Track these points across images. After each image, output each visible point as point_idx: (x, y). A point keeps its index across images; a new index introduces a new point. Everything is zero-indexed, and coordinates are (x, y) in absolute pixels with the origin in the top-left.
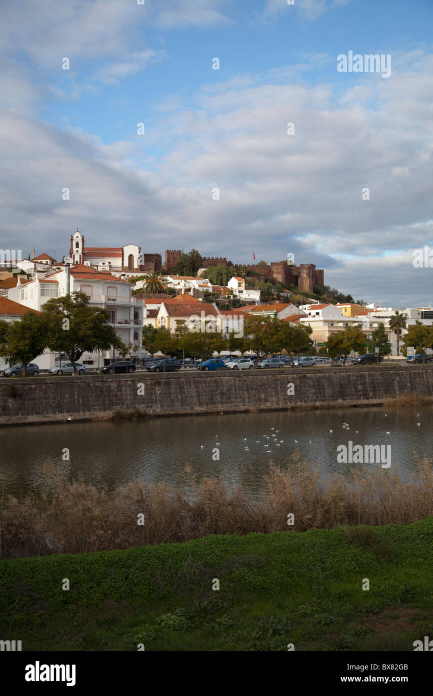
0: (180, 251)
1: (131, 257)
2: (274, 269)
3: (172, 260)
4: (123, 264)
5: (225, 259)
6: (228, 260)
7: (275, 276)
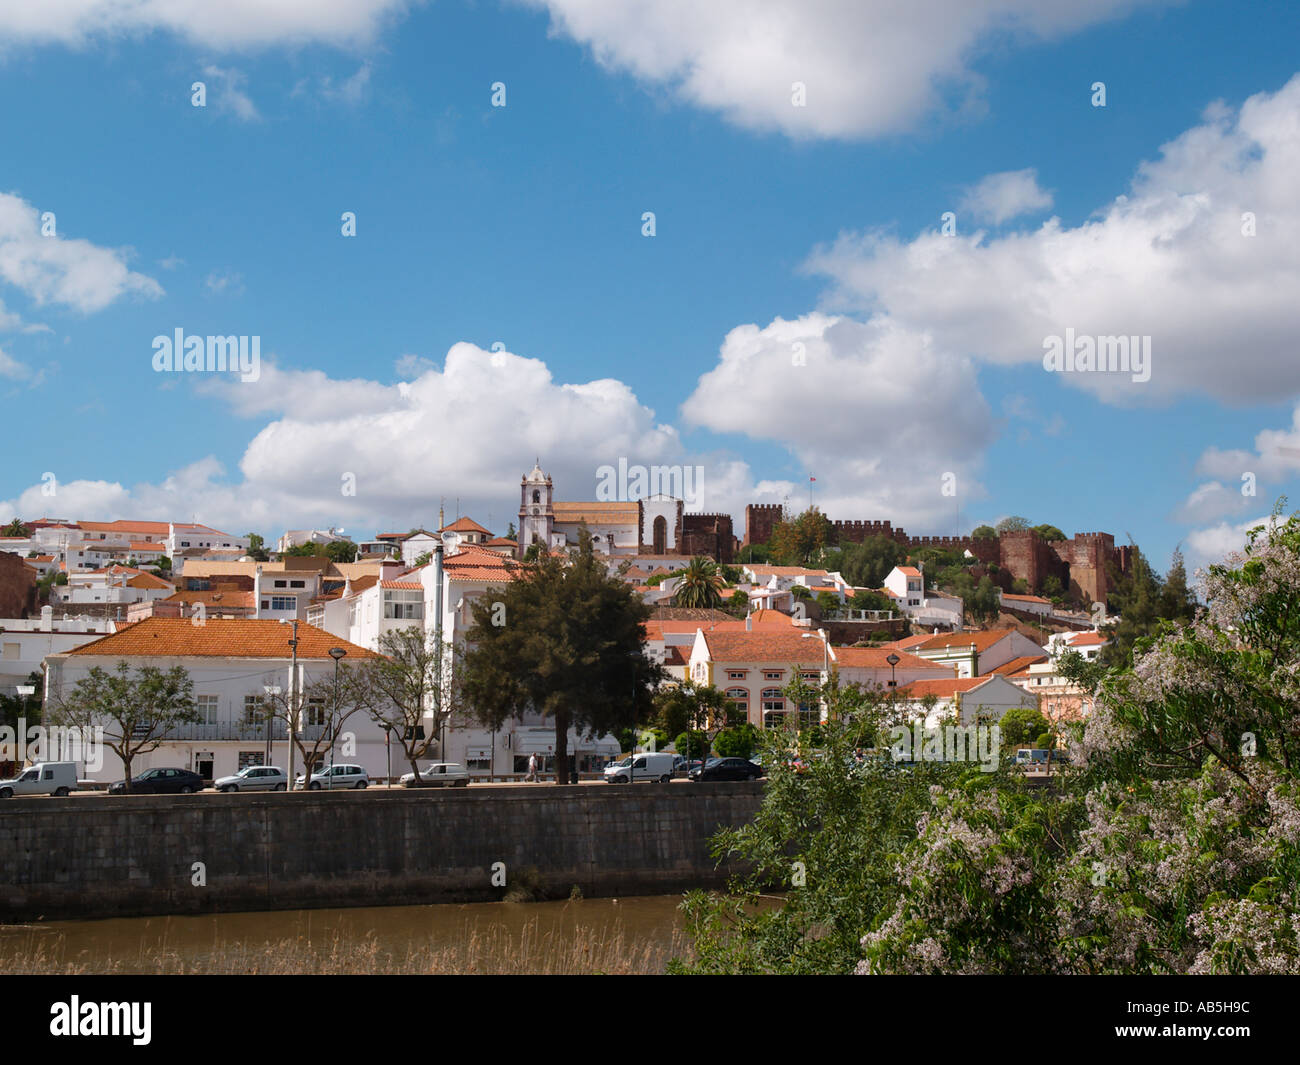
0: (780, 506)
1: (660, 523)
2: (1008, 546)
3: (762, 529)
4: (641, 539)
5: (887, 523)
6: (894, 526)
7: (1010, 562)
